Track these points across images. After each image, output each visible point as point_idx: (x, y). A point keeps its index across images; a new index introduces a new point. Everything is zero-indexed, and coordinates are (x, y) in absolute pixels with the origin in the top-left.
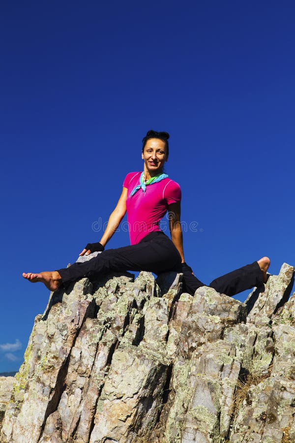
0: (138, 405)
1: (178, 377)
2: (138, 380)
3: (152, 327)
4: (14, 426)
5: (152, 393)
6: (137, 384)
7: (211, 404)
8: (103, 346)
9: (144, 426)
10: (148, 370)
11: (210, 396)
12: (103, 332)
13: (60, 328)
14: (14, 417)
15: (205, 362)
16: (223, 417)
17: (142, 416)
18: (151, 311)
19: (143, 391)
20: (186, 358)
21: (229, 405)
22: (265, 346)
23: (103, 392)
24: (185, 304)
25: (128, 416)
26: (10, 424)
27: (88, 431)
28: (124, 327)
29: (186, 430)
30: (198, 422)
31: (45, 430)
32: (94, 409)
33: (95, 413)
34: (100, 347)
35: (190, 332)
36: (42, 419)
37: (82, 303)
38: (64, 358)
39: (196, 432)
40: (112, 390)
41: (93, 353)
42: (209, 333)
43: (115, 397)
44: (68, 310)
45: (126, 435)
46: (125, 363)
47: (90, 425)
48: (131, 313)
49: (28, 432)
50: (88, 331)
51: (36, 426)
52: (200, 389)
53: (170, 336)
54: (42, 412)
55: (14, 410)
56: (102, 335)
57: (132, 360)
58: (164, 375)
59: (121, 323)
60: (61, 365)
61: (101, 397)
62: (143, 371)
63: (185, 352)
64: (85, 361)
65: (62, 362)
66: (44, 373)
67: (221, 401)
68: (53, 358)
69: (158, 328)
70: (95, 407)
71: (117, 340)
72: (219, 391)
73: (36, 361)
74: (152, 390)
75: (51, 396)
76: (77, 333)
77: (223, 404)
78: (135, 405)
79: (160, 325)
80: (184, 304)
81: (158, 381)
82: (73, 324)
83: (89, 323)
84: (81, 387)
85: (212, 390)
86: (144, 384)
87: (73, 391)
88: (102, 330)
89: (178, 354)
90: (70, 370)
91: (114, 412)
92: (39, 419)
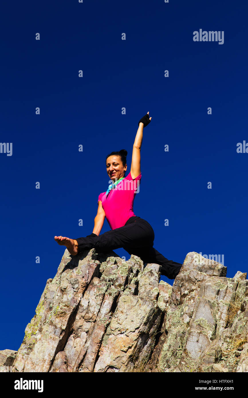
0: (138, 338)
1: (170, 320)
2: (140, 317)
3: (145, 290)
4: (26, 363)
5: (149, 331)
6: (139, 321)
7: (211, 317)
8: (109, 296)
9: (140, 359)
10: (148, 309)
11: (210, 311)
12: (108, 287)
13: (72, 282)
14: (26, 355)
15: (205, 289)
16: (219, 329)
17: (140, 351)
18: (145, 277)
19: (143, 327)
20: (178, 305)
21: (224, 319)
22: (245, 292)
23: (108, 329)
24: (165, 286)
25: (130, 348)
26: (23, 361)
27: (94, 361)
28: (125, 286)
29: (191, 334)
30: (201, 328)
31: (54, 364)
32: (100, 343)
33: (100, 347)
34: (106, 297)
35: (183, 283)
36: (52, 355)
37: (91, 264)
38: (74, 305)
39: (199, 335)
40: (117, 326)
41: (99, 302)
42: (199, 282)
43: (119, 332)
44: (79, 271)
45: (126, 364)
46: (130, 304)
47: (95, 356)
48: (129, 276)
49: (39, 367)
50: (95, 286)
51: (47, 361)
52: (202, 305)
53: (160, 296)
54: (53, 349)
55: (26, 349)
56: (107, 289)
57: (135, 302)
58: (159, 318)
59: (122, 281)
60: (71, 311)
61: (107, 332)
62: (145, 310)
63: (177, 300)
64: (92, 309)
65: (73, 308)
66: (57, 317)
67: (217, 316)
68: (65, 306)
69: (150, 290)
70: (101, 342)
71: (119, 293)
72: (216, 308)
73: (48, 311)
74: (150, 328)
75: (61, 337)
76: (87, 287)
77: (219, 319)
78: (136, 338)
79: (152, 288)
80: (163, 287)
81: (154, 322)
82: (84, 279)
83: (96, 281)
84: (86, 330)
85: (212, 306)
86: (145, 320)
87: (79, 335)
88: (108, 285)
89: (171, 304)
90: (77, 317)
91: (118, 345)
92: (49, 355)
